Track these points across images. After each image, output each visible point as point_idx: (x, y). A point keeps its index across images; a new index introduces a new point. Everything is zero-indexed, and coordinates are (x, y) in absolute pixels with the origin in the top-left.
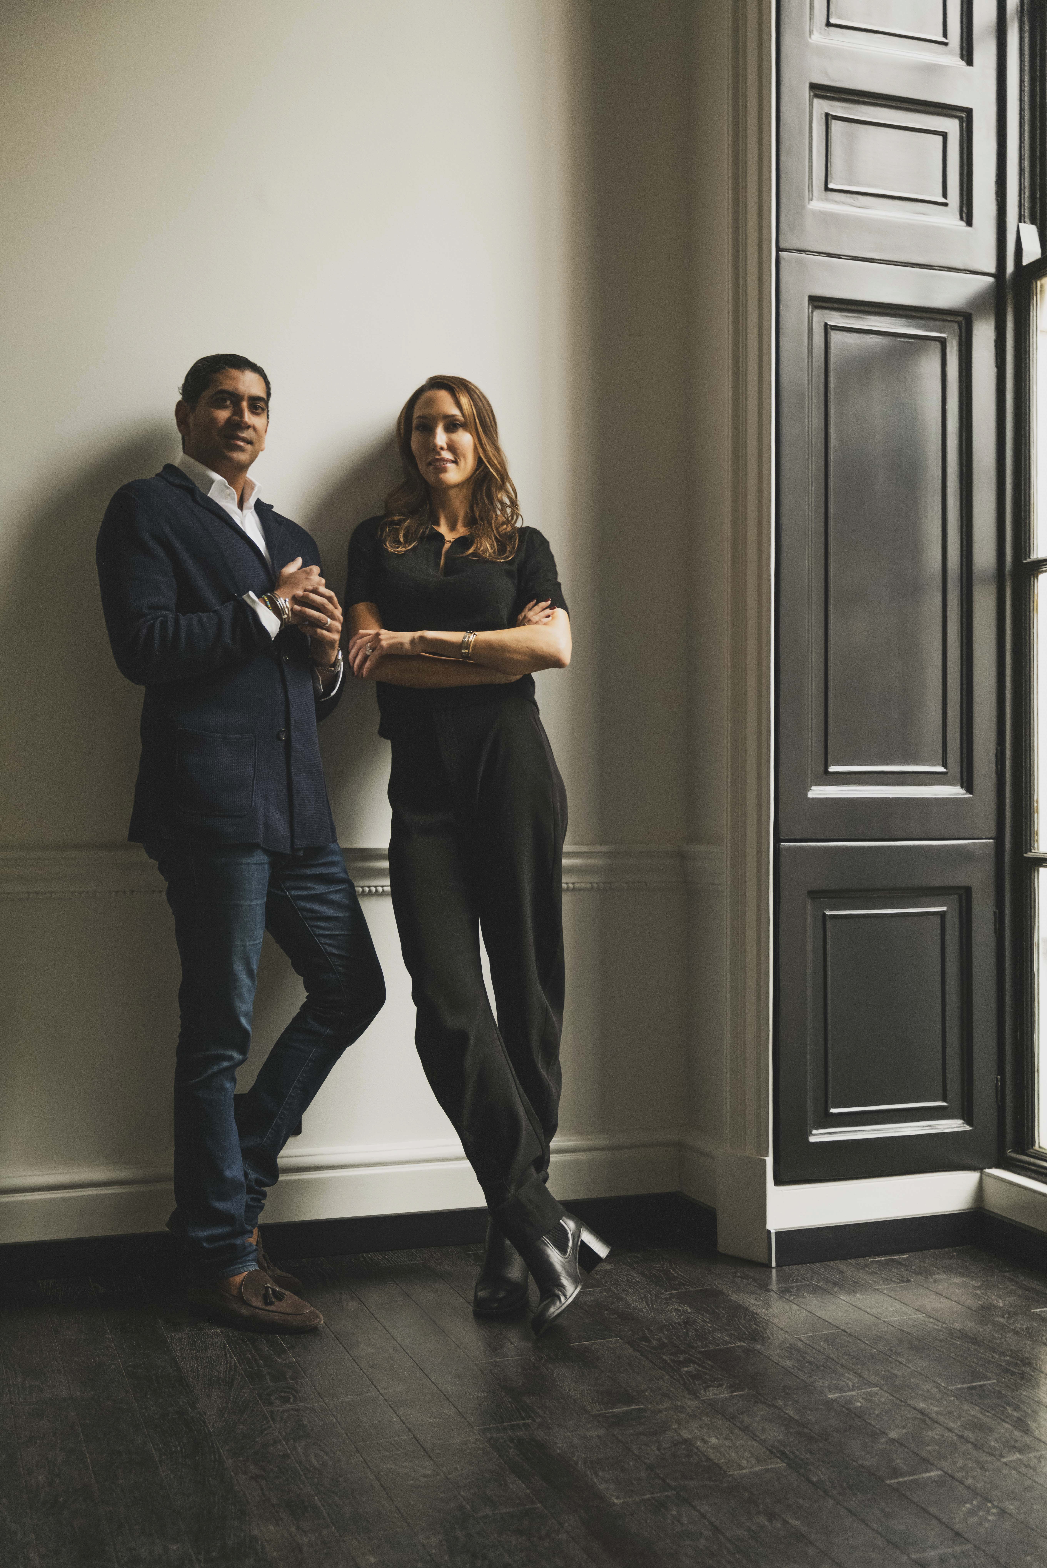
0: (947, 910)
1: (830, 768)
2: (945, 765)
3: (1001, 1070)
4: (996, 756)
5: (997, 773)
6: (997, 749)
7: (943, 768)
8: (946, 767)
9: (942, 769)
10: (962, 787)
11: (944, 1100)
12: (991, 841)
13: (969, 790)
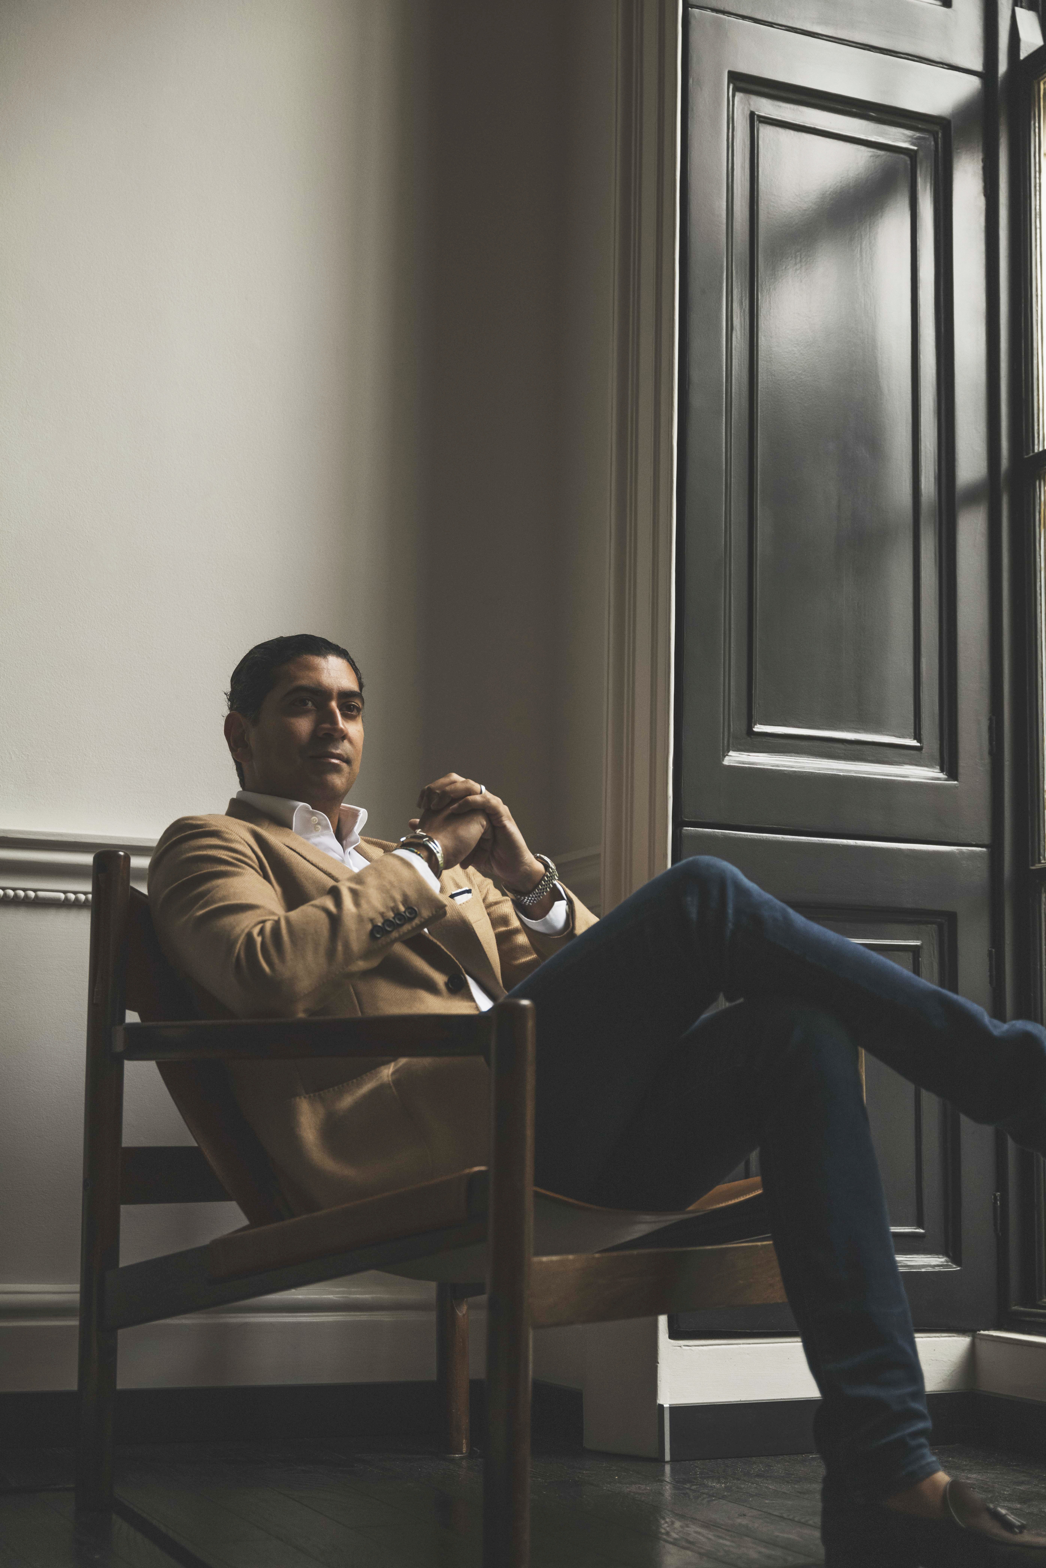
0: (922, 944)
1: (756, 726)
2: (917, 736)
3: (1001, 1183)
4: (990, 728)
5: (991, 753)
6: (990, 719)
7: (915, 741)
8: (919, 741)
9: (914, 743)
10: (942, 771)
11: (920, 1226)
12: (984, 849)
13: (953, 774)
